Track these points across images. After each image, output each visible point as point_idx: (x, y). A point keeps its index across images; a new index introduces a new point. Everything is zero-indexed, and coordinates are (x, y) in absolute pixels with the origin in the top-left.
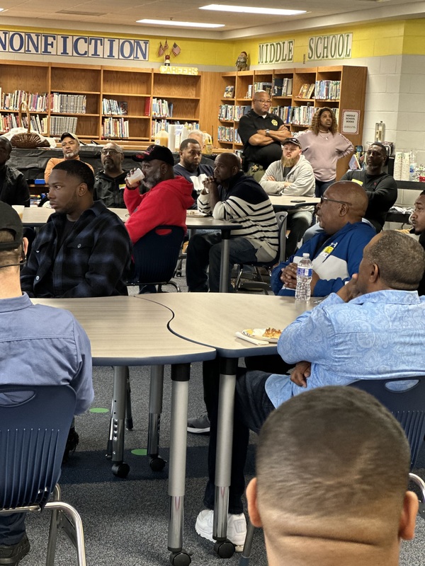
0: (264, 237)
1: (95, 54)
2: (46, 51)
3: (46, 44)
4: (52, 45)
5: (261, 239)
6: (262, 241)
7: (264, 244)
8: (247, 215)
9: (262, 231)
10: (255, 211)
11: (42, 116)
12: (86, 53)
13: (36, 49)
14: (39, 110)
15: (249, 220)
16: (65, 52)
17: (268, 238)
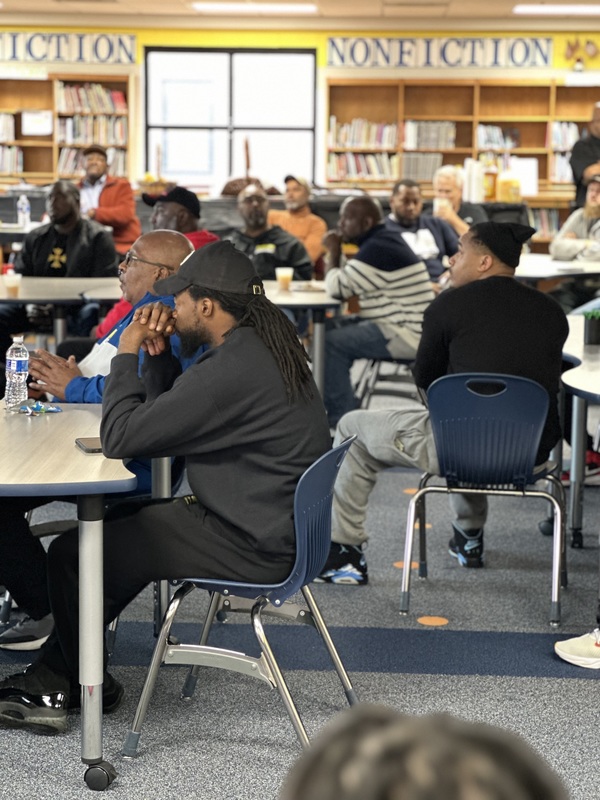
0: (404, 322)
1: (473, 62)
2: (401, 62)
3: (402, 53)
4: (409, 53)
5: (400, 324)
6: (401, 326)
7: (403, 332)
8: (378, 288)
9: (400, 312)
10: (389, 282)
11: (391, 154)
12: (459, 61)
13: (387, 59)
14: (387, 145)
15: (382, 296)
16: (428, 63)
17: (410, 322)
